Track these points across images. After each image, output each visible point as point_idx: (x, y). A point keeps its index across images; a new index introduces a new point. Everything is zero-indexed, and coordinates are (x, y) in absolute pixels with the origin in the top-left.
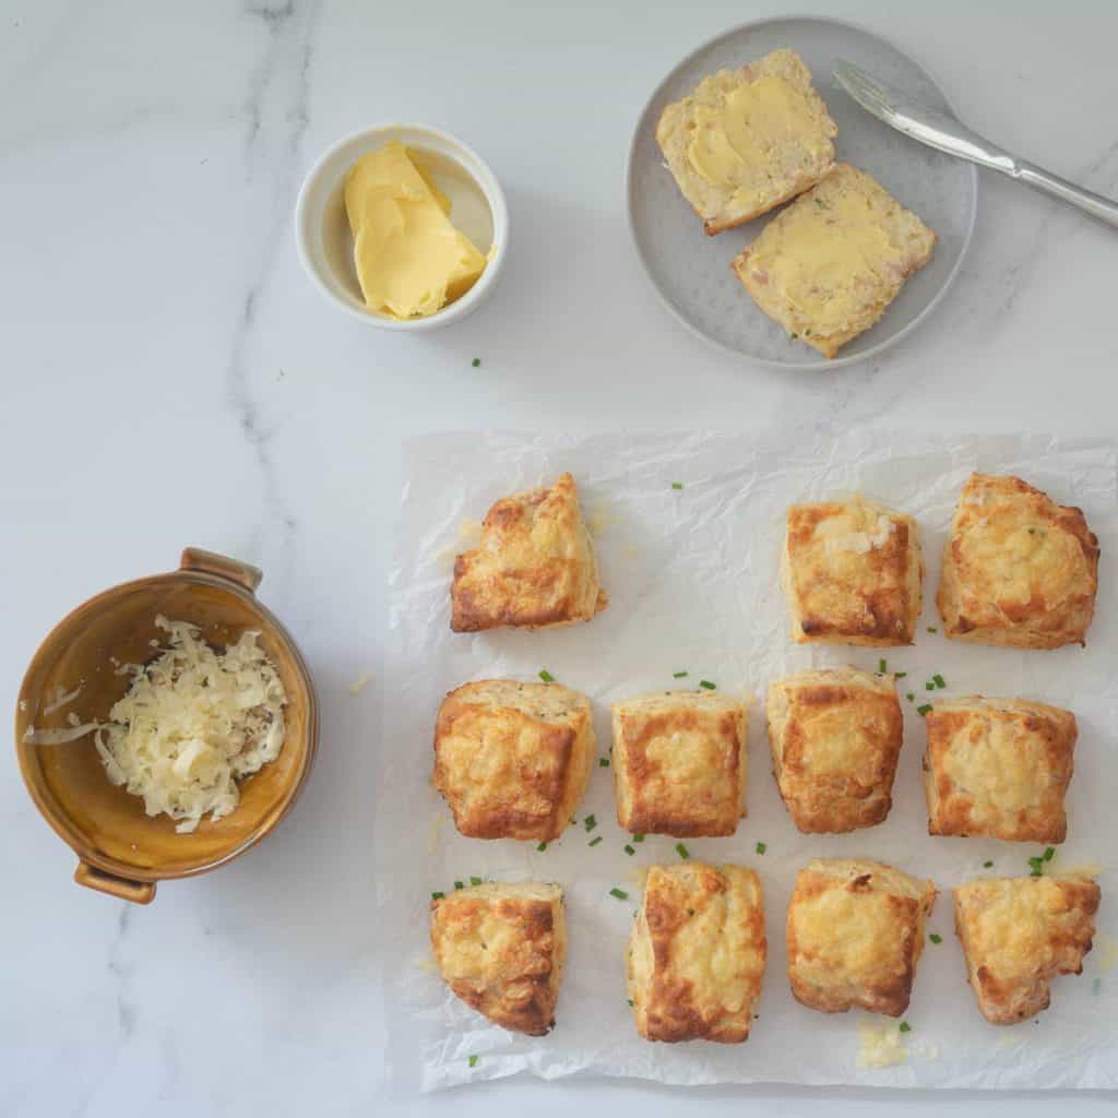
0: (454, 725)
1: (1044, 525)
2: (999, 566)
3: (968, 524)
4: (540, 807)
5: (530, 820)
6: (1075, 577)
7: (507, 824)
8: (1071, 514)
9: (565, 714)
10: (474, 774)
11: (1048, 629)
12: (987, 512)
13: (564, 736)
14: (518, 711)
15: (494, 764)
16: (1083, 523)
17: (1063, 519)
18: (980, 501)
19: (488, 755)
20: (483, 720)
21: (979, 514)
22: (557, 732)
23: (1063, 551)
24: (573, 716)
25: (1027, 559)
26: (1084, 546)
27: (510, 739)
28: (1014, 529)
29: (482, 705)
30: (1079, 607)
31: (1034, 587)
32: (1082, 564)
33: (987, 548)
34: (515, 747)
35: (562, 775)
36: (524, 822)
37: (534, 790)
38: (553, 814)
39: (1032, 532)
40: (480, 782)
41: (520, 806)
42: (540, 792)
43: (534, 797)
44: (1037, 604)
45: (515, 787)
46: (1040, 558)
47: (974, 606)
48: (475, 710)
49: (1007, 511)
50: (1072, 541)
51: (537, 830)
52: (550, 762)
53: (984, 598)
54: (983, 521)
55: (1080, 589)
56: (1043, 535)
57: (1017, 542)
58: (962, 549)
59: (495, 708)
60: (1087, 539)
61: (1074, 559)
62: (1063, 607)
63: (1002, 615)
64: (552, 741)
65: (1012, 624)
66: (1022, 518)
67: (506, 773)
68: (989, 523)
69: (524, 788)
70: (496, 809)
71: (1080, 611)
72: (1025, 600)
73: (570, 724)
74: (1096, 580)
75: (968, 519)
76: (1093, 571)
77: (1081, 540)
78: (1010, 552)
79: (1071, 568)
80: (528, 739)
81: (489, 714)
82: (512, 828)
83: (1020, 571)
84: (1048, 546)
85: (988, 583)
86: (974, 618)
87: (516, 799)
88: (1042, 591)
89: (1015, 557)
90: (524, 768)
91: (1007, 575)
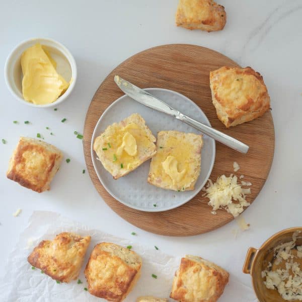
0: (98, 257)
1: (240, 77)
2: (233, 96)
3: (216, 88)
4: (118, 292)
5: (114, 296)
6: (258, 88)
7: (106, 295)
8: (247, 69)
9: (135, 264)
10: (100, 275)
11: (258, 108)
12: (221, 81)
13: (133, 271)
14: (120, 259)
15: (107, 275)
16: (252, 70)
17: (245, 72)
18: (217, 79)
19: (107, 271)
20: (108, 259)
21: (219, 83)
22: (131, 270)
23: (251, 81)
24: (137, 265)
25: (240, 89)
26: (256, 77)
27: (115, 268)
28: (232, 82)
29: (109, 253)
30: (264, 97)
31: (247, 96)
32: (258, 83)
33: (226, 91)
34: (116, 271)
35: (129, 285)
36: (111, 295)
37: (118, 286)
38: (122, 296)
39: (238, 80)
40: (101, 278)
41: (112, 290)
42: (120, 288)
43: (117, 289)
44: (251, 102)
45: (112, 284)
46: (244, 87)
47: (230, 113)
48: (106, 254)
49: (227, 77)
50: (252, 77)
51: (114, 300)
52: (126, 279)
53: (233, 108)
54: (221, 84)
55: (262, 91)
56: (242, 79)
57: (235, 85)
58: (218, 96)
59: (113, 255)
60: (256, 74)
61: (255, 83)
62: (259, 99)
63: (241, 111)
64: (129, 272)
65: (246, 112)
66: (233, 77)
67: (111, 278)
68: (223, 84)
69: (115, 284)
70: (103, 289)
71: (265, 98)
72: (246, 102)
73: (136, 268)
74: (265, 86)
75: (216, 86)
76: (263, 83)
77: (255, 75)
78: (234, 89)
79: (256, 85)
80: (121, 269)
81: (110, 257)
82: (107, 296)
83: (240, 94)
84: (245, 82)
85: (232, 103)
86: (232, 117)
87: (111, 288)
88: (250, 96)
89: (237, 90)
90: (117, 278)
91: (236, 97)
